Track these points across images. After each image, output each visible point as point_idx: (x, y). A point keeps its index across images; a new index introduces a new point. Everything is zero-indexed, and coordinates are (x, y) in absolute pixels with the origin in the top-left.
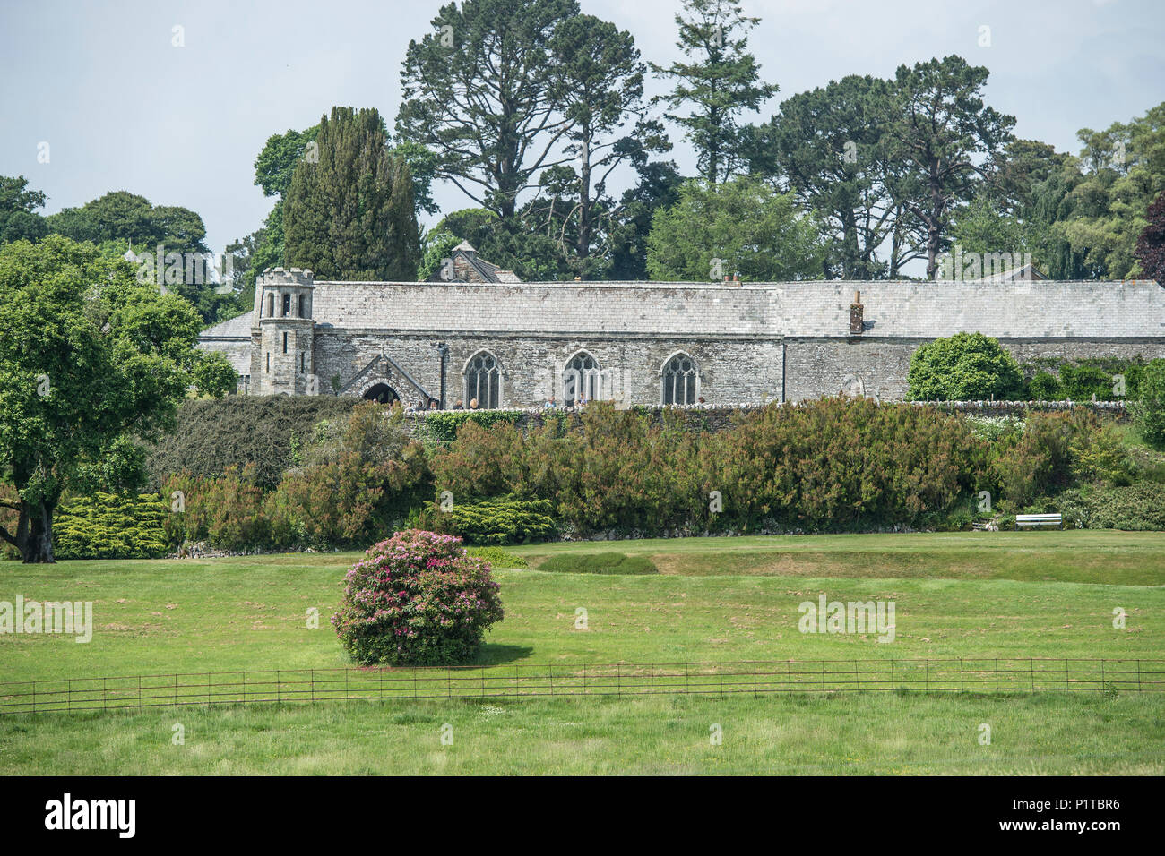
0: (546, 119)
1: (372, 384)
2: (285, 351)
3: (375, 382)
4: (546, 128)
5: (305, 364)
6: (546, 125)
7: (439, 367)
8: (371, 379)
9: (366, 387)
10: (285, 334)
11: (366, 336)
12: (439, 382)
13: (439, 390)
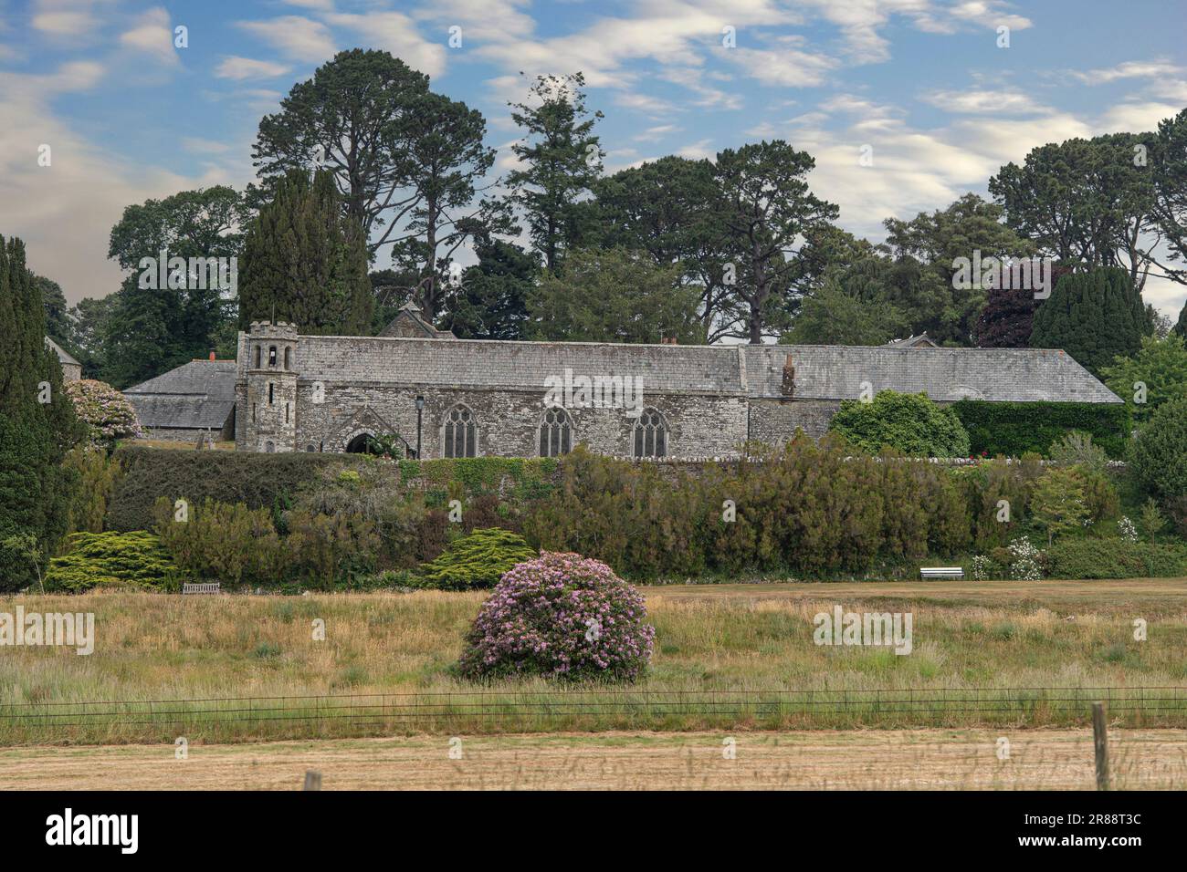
0: (389, 197)
1: (356, 434)
2: (271, 402)
3: (359, 432)
4: (391, 206)
5: (290, 414)
6: (391, 202)
7: (416, 419)
8: (355, 429)
9: (350, 437)
10: (271, 385)
11: (347, 387)
12: (415, 433)
13: (416, 441)
